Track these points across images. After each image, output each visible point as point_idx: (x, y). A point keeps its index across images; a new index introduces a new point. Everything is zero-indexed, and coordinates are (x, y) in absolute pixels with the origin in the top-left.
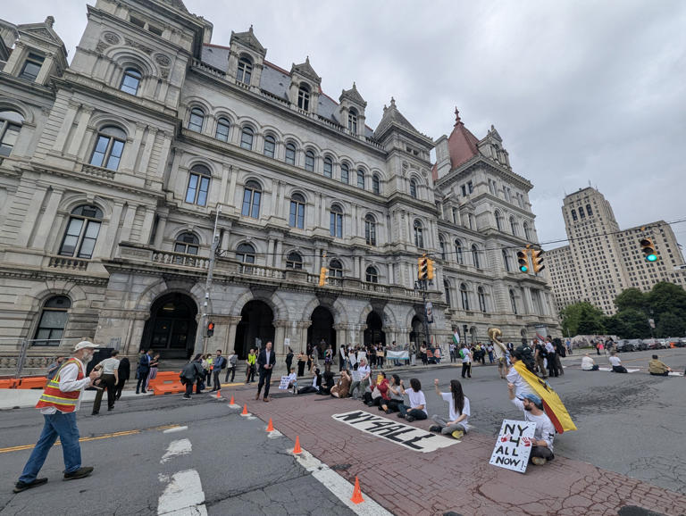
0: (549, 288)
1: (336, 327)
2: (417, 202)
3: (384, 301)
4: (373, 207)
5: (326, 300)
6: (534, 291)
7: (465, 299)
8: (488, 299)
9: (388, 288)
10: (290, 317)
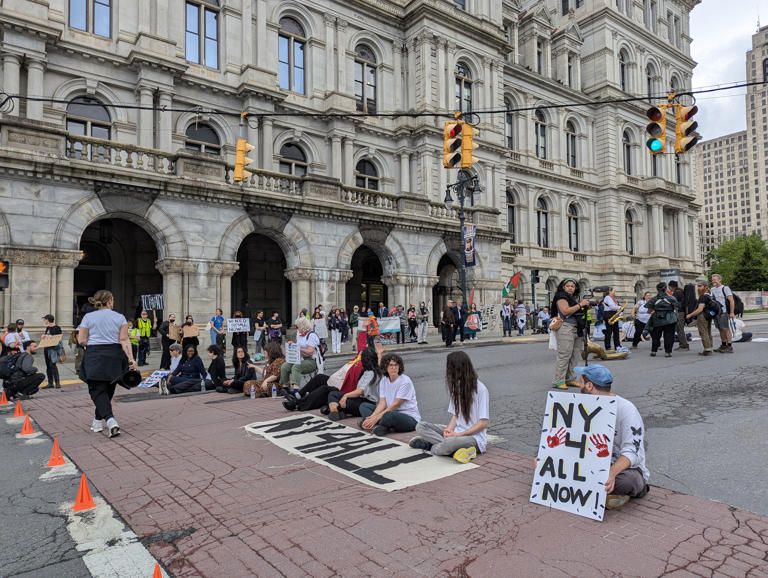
0: (696, 208)
1: (290, 275)
2: (465, 19)
3: (387, 226)
4: (373, 27)
5: (268, 222)
6: (670, 213)
7: (543, 226)
8: (584, 226)
9: (396, 199)
10: (193, 253)
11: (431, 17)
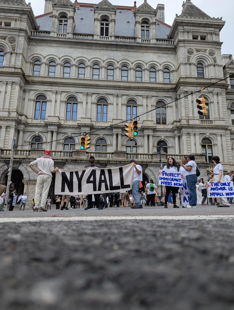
4: (162, 94)
11: (183, 85)
